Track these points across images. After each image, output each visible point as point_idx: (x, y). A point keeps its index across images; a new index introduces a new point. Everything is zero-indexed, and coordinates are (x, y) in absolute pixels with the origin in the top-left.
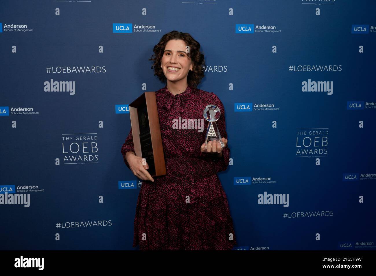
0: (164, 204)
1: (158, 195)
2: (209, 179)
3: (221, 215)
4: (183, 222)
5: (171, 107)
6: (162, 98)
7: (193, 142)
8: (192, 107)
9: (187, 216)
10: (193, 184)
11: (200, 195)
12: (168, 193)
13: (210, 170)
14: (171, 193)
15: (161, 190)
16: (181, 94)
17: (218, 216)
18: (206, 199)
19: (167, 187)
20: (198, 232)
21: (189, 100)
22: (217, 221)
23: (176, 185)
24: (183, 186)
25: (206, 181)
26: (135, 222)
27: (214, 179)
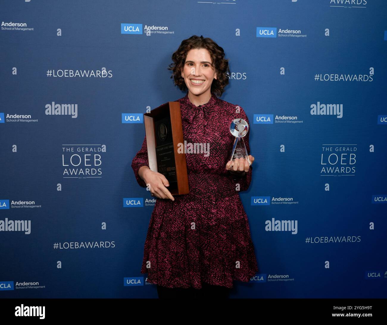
0: (183, 224)
1: (176, 215)
2: (231, 199)
3: (243, 239)
4: (203, 245)
5: (193, 119)
6: (183, 108)
7: (217, 158)
8: (216, 119)
9: (207, 239)
10: (214, 203)
11: (221, 216)
12: (186, 212)
13: (232, 189)
14: (190, 212)
15: (179, 209)
16: (204, 105)
17: (239, 240)
18: (228, 220)
19: (185, 206)
20: (219, 257)
21: (213, 111)
22: (239, 245)
23: (196, 204)
24: (203, 205)
25: (228, 200)
26: (146, 245)
27: (236, 199)
